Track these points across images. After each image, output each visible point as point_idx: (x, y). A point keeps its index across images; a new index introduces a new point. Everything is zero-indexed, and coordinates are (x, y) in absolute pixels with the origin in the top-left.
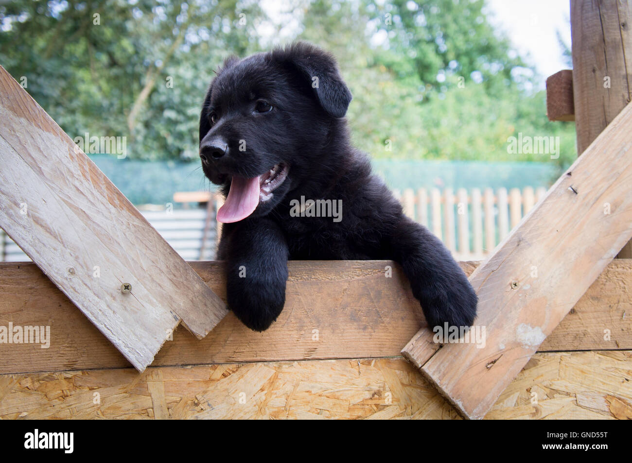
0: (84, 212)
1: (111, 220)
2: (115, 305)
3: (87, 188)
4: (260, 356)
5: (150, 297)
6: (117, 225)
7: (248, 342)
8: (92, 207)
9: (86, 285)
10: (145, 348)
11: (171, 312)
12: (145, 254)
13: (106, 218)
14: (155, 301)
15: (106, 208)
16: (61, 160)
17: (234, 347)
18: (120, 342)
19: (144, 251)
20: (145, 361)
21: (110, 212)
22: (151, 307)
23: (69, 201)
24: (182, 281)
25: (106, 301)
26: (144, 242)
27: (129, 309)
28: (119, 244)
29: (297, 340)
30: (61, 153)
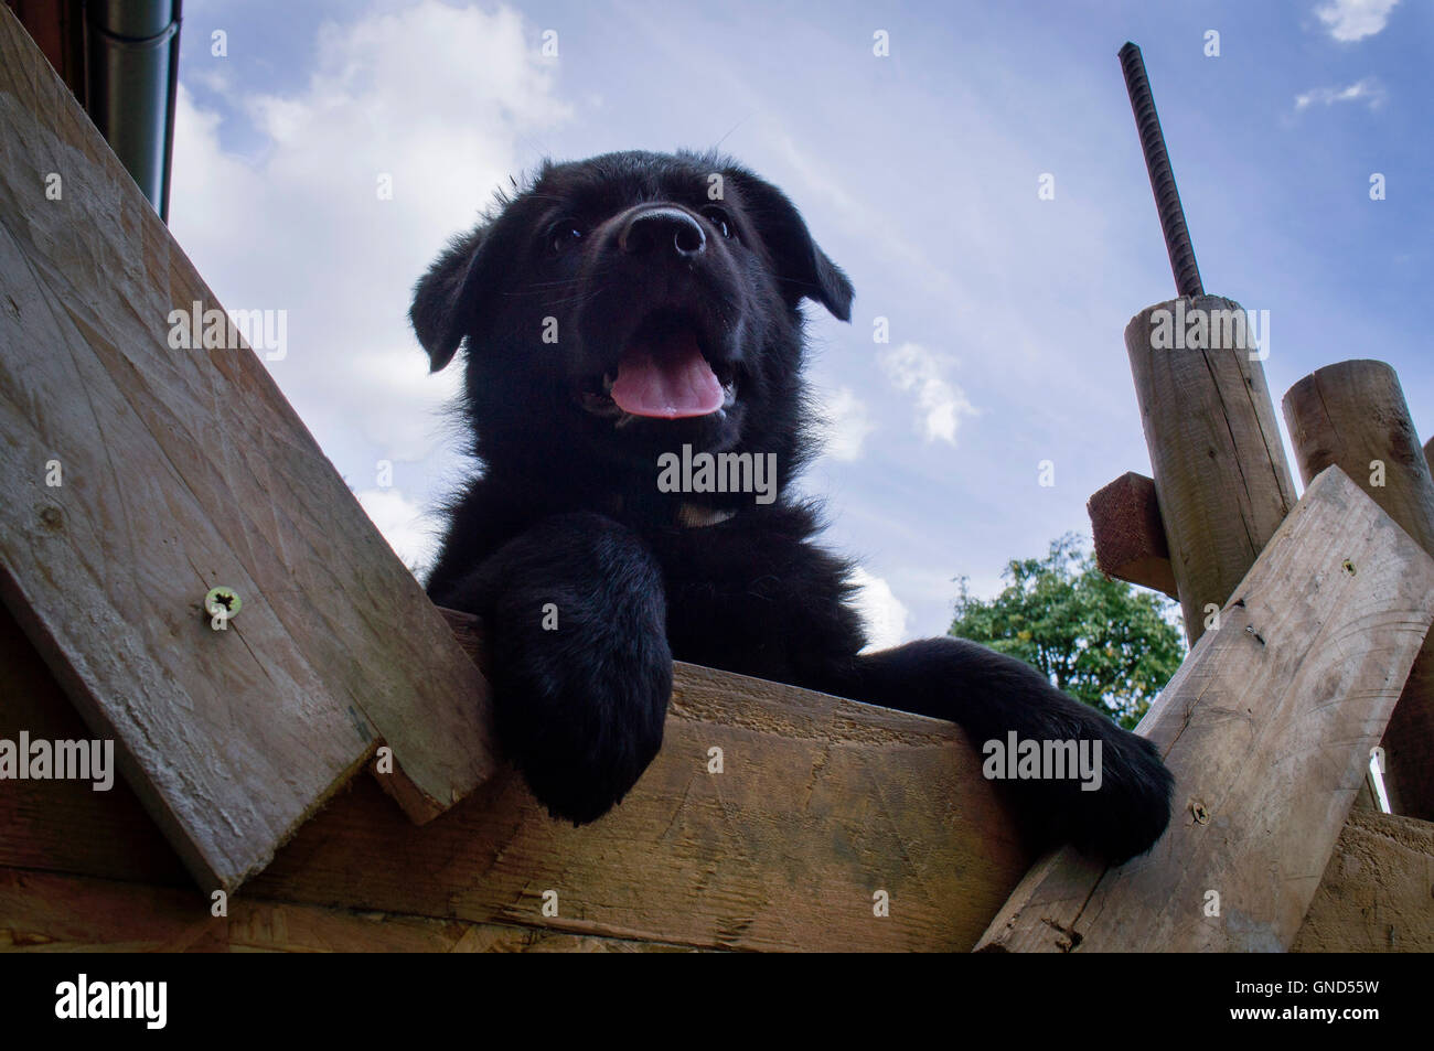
0: (132, 365)
1: (208, 409)
2: (175, 649)
3: (153, 305)
4: (593, 918)
5: (292, 650)
6: (223, 424)
7: (561, 870)
8: (157, 358)
9: (90, 569)
10: (251, 807)
11: (352, 712)
12: (294, 526)
13: (196, 399)
14: (304, 664)
15: (201, 372)
16: (92, 219)
17: (518, 879)
18: (171, 773)
19: (293, 514)
20: (246, 855)
21: (210, 387)
22: (290, 681)
23: (93, 325)
24: (396, 625)
25: (146, 633)
26: (296, 491)
27: (218, 674)
28: (221, 477)
29: (699, 888)
30: (98, 204)
